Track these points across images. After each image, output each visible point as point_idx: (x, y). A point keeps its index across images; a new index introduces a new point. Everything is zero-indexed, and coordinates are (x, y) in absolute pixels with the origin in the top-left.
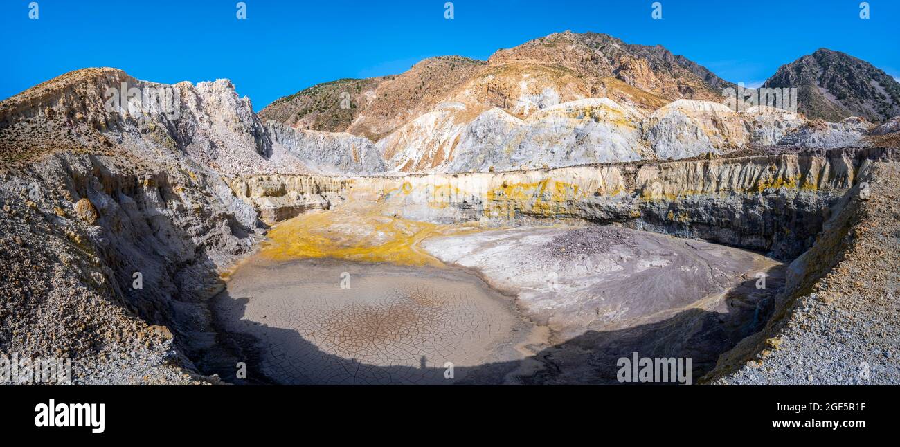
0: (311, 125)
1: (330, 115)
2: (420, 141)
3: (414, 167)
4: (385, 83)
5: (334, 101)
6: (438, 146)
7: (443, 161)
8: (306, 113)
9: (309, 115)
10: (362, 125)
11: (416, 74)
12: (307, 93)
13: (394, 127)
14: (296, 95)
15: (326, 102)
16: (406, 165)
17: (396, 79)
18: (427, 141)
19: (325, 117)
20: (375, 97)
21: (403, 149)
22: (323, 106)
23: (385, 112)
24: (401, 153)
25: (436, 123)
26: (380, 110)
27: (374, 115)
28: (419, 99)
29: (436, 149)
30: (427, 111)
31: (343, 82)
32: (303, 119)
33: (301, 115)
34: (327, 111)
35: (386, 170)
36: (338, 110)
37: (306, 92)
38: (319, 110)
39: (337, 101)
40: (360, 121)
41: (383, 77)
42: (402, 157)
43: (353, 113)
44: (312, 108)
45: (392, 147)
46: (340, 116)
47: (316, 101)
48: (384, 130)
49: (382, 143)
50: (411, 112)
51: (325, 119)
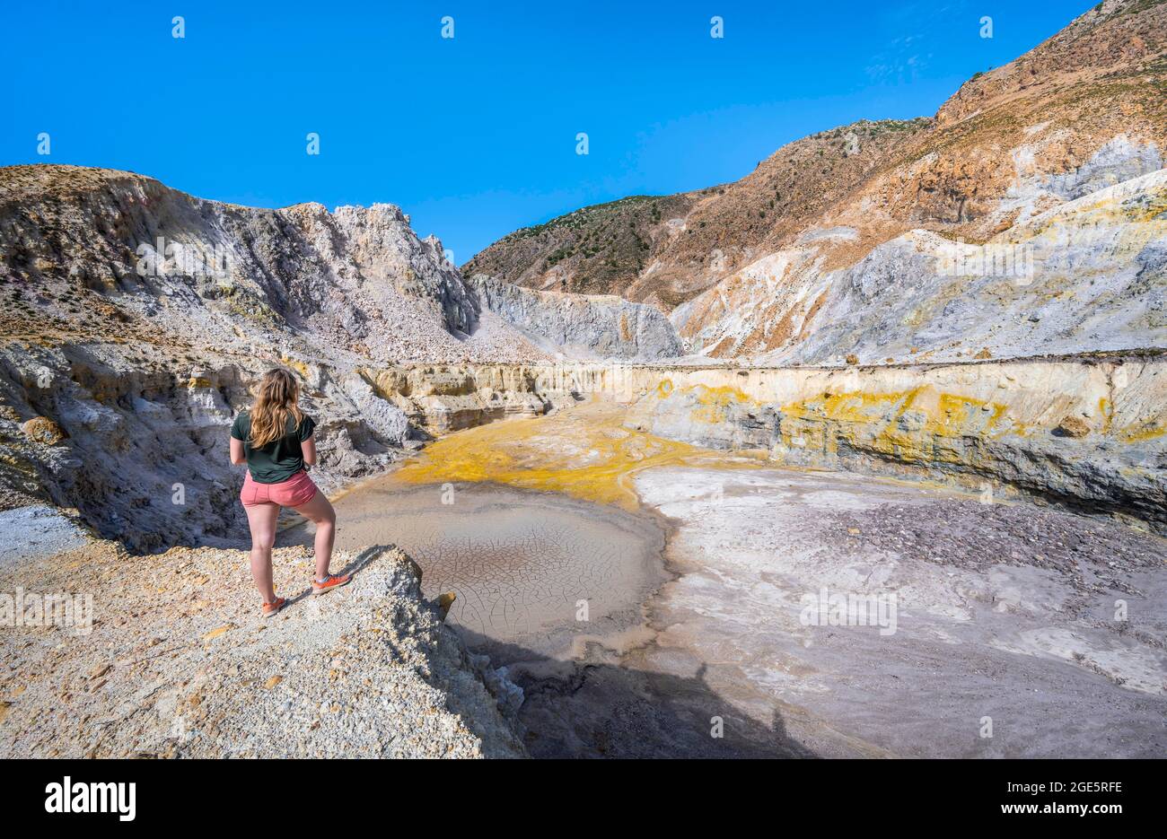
0: (569, 278)
1: (603, 262)
2: (752, 304)
3: (733, 350)
4: (706, 201)
5: (611, 238)
6: (783, 312)
7: (788, 341)
8: (562, 258)
9: (568, 261)
10: (656, 279)
11: (765, 179)
12: (566, 222)
13: (714, 280)
14: (546, 226)
15: (597, 240)
16: (718, 347)
17: (727, 191)
18: (764, 306)
19: (594, 265)
20: (684, 228)
21: (717, 319)
22: (591, 246)
23: (700, 254)
24: (714, 326)
25: (786, 272)
26: (692, 252)
27: (680, 261)
28: (767, 228)
29: (778, 319)
30: (778, 248)
31: (630, 203)
32: (557, 267)
33: (553, 260)
34: (598, 255)
35: (681, 353)
36: (616, 253)
37: (565, 220)
38: (585, 252)
39: (615, 237)
40: (655, 271)
41: (703, 189)
42: (713, 333)
43: (644, 258)
44: (573, 249)
45: (700, 317)
46: (620, 263)
47: (580, 237)
48: (695, 287)
49: (684, 310)
50: (748, 252)
51: (595, 269)
